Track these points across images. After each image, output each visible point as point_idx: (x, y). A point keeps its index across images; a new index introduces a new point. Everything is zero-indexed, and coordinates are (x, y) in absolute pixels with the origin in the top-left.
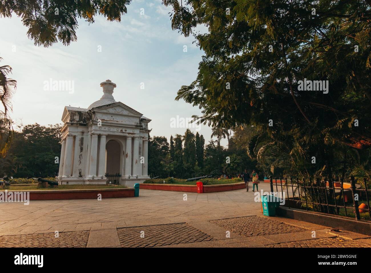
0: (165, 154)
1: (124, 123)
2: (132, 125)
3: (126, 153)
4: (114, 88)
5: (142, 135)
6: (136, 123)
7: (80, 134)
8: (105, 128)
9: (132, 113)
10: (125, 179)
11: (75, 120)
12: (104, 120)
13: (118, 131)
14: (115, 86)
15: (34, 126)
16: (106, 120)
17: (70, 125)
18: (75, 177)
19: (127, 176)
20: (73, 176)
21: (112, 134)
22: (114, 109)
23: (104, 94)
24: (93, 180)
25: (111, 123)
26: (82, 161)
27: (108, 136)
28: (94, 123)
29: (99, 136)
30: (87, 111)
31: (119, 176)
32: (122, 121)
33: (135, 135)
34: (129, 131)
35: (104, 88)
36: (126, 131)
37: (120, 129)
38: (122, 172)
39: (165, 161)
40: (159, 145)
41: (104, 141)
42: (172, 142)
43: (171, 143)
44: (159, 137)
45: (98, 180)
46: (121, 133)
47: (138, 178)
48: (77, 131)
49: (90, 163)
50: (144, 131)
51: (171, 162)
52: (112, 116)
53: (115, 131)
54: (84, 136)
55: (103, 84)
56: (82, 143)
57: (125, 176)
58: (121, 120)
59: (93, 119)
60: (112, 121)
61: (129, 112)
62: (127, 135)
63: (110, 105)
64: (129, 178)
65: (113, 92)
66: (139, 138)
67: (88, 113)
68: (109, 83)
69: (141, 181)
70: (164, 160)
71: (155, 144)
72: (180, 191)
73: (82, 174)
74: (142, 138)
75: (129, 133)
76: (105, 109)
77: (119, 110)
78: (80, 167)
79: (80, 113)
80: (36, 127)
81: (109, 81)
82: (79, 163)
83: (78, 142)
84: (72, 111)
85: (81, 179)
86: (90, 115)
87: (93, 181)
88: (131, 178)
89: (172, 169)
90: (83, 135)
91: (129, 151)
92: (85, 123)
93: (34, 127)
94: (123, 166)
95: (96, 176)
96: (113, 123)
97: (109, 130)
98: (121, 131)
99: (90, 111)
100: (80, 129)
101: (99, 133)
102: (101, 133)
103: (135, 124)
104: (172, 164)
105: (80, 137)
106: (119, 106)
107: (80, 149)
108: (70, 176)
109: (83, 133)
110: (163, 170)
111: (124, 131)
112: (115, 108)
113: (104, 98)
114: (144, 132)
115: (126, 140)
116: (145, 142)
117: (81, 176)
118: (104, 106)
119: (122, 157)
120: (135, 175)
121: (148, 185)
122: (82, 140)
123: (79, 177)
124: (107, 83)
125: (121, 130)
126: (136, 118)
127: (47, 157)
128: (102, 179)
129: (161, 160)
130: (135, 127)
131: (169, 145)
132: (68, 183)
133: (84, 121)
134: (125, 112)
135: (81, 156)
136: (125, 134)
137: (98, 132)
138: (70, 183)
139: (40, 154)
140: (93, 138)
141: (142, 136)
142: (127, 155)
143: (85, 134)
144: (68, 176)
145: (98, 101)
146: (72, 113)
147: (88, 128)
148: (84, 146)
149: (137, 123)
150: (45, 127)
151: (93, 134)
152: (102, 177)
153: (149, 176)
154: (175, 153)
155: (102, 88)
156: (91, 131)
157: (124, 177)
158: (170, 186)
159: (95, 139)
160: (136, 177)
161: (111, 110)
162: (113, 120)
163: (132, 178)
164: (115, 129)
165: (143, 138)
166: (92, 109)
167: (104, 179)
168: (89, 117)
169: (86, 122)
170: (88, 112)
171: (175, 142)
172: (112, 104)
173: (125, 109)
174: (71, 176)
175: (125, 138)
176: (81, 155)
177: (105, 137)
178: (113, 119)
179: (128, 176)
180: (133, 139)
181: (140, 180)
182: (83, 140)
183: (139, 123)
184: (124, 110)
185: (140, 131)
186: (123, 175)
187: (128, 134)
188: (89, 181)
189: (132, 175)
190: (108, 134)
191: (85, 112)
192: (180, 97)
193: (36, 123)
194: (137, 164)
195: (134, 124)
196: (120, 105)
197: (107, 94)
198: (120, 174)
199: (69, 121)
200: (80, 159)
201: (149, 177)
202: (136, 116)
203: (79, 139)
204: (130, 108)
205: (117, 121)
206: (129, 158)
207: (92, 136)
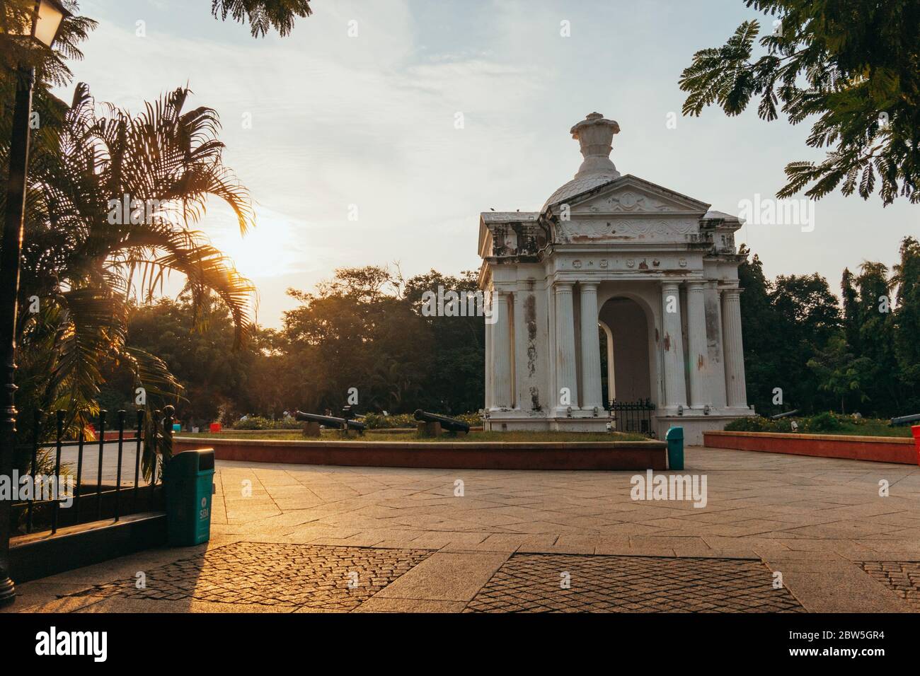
0: (824, 335)
1: (648, 240)
2: (676, 245)
3: (665, 335)
4: (614, 135)
5: (716, 273)
6: (689, 237)
7: (525, 286)
8: (591, 263)
9: (675, 205)
10: (667, 417)
11: (507, 248)
12: (587, 236)
13: (630, 267)
14: (614, 128)
15: (427, 279)
16: (593, 239)
17: (495, 263)
18: (523, 411)
19: (672, 408)
20: (518, 408)
21: (612, 277)
22: (614, 200)
23: (585, 160)
24: (569, 419)
25: (607, 246)
26: (538, 364)
27: (602, 287)
28: (557, 250)
29: (577, 289)
30: (536, 218)
31: (651, 407)
32: (641, 236)
33: (689, 277)
34: (666, 264)
35: (583, 143)
36: (656, 264)
37: (637, 262)
38: (657, 397)
39: (825, 360)
40: (798, 305)
41: (591, 304)
42: (849, 293)
43: (844, 295)
44: (798, 277)
45: (585, 421)
46: (641, 272)
47: (711, 414)
48: (516, 278)
49: (558, 368)
50: (721, 260)
51: (846, 362)
52: (608, 225)
53: (623, 270)
54: (535, 293)
55: (578, 131)
56: (531, 314)
57: (667, 407)
58: (639, 233)
59: (555, 240)
60: (610, 238)
61: (661, 204)
62: (662, 277)
63: (598, 189)
64: (681, 414)
65: (612, 148)
66: (703, 284)
67: (540, 224)
68: (595, 121)
69: (720, 422)
70: (818, 356)
71: (785, 304)
72: (853, 460)
73: (540, 403)
74: (715, 285)
75: (668, 272)
76: (588, 205)
77: (628, 202)
78: (533, 383)
79: (518, 227)
80: (433, 281)
81: (595, 115)
82: (528, 371)
83: (520, 311)
84: (496, 223)
85: (538, 416)
86: (545, 230)
87: (569, 422)
88: (685, 415)
89: (853, 385)
90: (531, 290)
91: (672, 329)
92: (535, 254)
93: (430, 282)
94: (659, 377)
95: (579, 409)
96: (613, 246)
97: (602, 267)
98: (643, 265)
99: (543, 215)
100: (524, 274)
101: (576, 279)
102: (580, 279)
103: (684, 241)
104: (852, 367)
105: (526, 295)
106: (628, 188)
107: (528, 332)
108: (509, 408)
109: (531, 283)
110: (819, 388)
111: (651, 267)
112: (616, 198)
113: (584, 172)
114: (723, 263)
115: (661, 293)
116: (729, 296)
117: (537, 408)
118: (583, 194)
119: (655, 349)
120: (698, 405)
121: (738, 437)
122: (531, 304)
123: (534, 409)
124: (590, 122)
125: (640, 265)
126: (689, 221)
127: (465, 359)
128: (596, 415)
129: (810, 355)
130: (686, 249)
131: (837, 303)
132: (504, 426)
133: (532, 248)
134: (650, 206)
135: (531, 351)
136: (653, 275)
137: (573, 278)
138: (510, 428)
139: (448, 351)
140: (557, 297)
141: (715, 277)
142: (667, 341)
143: (538, 286)
144: (504, 408)
145: (567, 184)
146: (497, 230)
147: (544, 268)
148: (539, 322)
149: (692, 236)
150: (454, 280)
151: (557, 284)
152: (595, 412)
153: (753, 406)
154: (861, 330)
155: (577, 142)
156: (553, 276)
157: (664, 409)
158: (813, 440)
159: (566, 298)
160: (704, 410)
161: (605, 206)
162: (613, 235)
163: (691, 415)
164: (621, 264)
165: (721, 283)
166: (547, 211)
167: (599, 416)
168: (543, 235)
169: (536, 251)
170: (538, 220)
171: (858, 290)
172: (604, 185)
173: (646, 195)
174: (513, 407)
175: (657, 289)
176: (533, 348)
177: (593, 289)
178: (614, 232)
179: (677, 407)
180: (683, 290)
181: (716, 419)
182: (534, 304)
183: (698, 234)
184: (645, 198)
185: (704, 263)
186: (660, 406)
187: (663, 275)
188: (558, 422)
189: (689, 403)
190: (600, 279)
191: (533, 222)
192: (703, 100)
193: (433, 271)
194: (702, 369)
195: (681, 239)
196: (632, 185)
197: (593, 157)
198: (653, 401)
199: (491, 255)
200: (531, 359)
201: (752, 413)
202: (687, 212)
203: (523, 303)
204: (664, 190)
205: (626, 238)
206: (675, 351)
207: (555, 289)
